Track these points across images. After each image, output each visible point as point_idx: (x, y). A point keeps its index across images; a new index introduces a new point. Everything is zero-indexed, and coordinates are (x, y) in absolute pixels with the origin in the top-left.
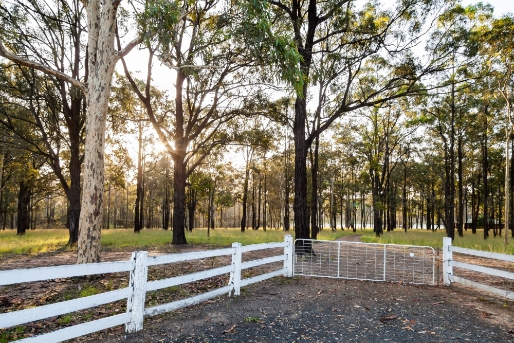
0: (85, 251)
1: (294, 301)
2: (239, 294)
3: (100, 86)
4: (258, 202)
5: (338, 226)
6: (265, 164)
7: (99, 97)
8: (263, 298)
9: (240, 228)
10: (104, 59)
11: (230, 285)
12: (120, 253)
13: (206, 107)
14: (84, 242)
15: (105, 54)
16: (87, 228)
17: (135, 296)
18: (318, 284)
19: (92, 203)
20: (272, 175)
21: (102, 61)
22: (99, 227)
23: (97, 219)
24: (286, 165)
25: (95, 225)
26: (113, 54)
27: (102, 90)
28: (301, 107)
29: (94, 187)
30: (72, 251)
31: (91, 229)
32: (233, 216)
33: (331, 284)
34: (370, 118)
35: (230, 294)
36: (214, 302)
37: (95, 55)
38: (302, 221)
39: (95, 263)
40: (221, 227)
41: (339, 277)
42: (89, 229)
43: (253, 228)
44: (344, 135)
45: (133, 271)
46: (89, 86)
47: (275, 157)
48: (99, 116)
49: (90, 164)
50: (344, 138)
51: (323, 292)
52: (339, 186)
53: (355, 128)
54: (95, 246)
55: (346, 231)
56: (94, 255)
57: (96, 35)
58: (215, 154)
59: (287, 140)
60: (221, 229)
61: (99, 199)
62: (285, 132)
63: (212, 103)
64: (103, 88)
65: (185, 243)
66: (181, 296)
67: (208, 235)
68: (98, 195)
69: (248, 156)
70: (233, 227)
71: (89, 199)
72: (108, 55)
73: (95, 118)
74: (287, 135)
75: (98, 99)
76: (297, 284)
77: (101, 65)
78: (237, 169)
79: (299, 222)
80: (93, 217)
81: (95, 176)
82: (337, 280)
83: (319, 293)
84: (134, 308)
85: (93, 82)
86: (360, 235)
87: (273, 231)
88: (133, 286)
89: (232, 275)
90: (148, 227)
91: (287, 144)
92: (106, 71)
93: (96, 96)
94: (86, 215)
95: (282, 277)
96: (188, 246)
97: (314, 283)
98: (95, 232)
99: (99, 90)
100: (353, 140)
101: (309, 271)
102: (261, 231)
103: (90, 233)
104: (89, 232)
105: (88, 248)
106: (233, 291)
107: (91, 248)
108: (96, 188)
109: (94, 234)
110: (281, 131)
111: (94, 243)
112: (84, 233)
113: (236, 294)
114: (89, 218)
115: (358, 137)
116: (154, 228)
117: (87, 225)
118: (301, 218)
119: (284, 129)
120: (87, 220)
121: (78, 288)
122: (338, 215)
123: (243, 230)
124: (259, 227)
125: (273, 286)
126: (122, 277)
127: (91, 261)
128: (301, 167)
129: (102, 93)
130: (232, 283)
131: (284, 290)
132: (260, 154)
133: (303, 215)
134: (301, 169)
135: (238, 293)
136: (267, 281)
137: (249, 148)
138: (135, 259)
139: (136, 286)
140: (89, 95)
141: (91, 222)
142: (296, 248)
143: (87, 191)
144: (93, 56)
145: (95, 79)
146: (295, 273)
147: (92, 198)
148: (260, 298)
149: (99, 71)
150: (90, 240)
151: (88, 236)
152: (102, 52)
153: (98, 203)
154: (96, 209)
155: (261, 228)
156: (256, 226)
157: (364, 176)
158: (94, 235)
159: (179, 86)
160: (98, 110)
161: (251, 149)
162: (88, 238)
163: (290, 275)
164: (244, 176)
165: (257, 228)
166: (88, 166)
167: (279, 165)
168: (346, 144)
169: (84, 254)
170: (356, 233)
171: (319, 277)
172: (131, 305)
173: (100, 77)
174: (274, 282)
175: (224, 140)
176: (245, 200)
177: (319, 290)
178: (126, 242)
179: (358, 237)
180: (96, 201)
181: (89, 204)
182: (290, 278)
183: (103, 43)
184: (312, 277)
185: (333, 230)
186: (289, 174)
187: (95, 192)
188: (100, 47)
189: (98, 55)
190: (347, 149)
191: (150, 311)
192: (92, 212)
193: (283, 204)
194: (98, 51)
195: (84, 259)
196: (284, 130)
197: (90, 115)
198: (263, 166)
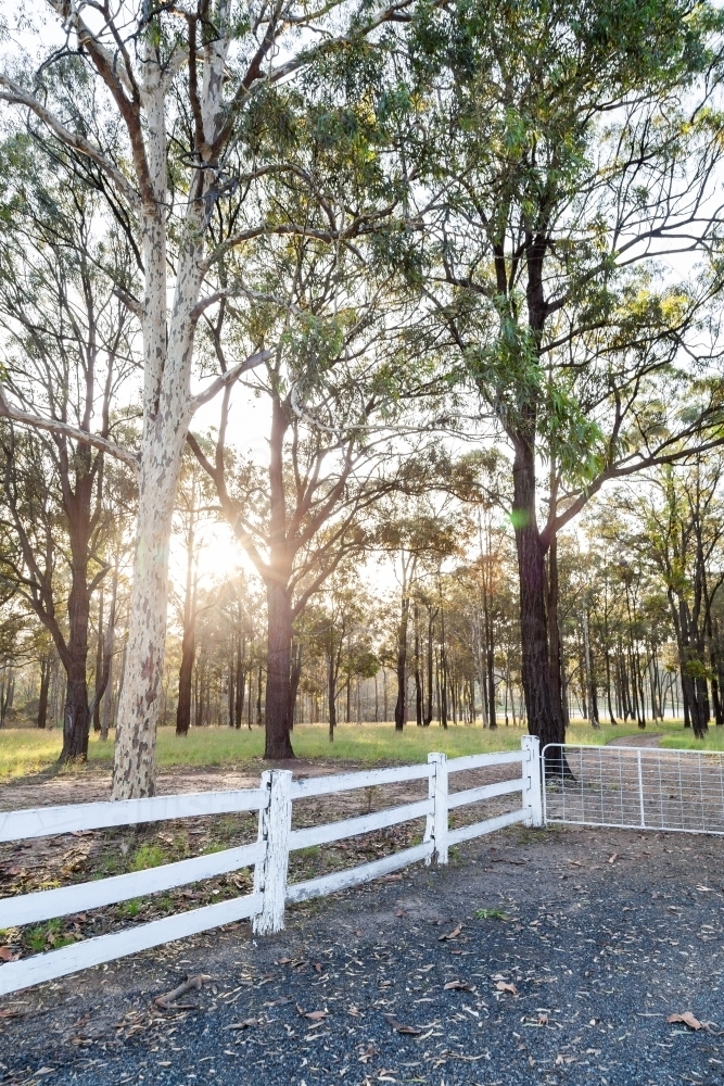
0: (127, 774)
1: (565, 878)
2: (446, 861)
3: (164, 457)
4: (426, 664)
5: (604, 716)
6: (439, 586)
7: (163, 476)
8: (495, 870)
9: (394, 724)
10: (173, 409)
11: (428, 842)
12: (165, 778)
13: (326, 480)
14: (127, 755)
15: (175, 401)
16: (132, 725)
17: (272, 861)
18: (603, 841)
19: (144, 677)
20: (456, 608)
21: (169, 414)
22: (154, 724)
23: (151, 708)
24: (485, 587)
25: (147, 721)
26: (188, 399)
27: (168, 465)
28: (525, 472)
29: (148, 645)
30: (72, 774)
31: (141, 728)
32: (373, 696)
33: (631, 842)
34: (658, 482)
35: (428, 863)
36: (400, 877)
37: (157, 404)
38: (543, 706)
39: (146, 799)
40: (348, 720)
41: (645, 827)
42: (136, 728)
43: (419, 723)
44: (605, 521)
45: (267, 809)
46: (143, 458)
47: (461, 571)
48: (160, 510)
49: (143, 601)
50: (604, 526)
51: (618, 858)
52: (600, 628)
53: (628, 506)
54: (146, 763)
55: (621, 726)
56: (143, 780)
57: (157, 369)
58: (342, 571)
59: (484, 534)
60: (350, 725)
61: (156, 668)
62: (479, 519)
63: (340, 470)
64: (170, 460)
65: (290, 757)
66: (329, 865)
67: (332, 739)
68: (155, 661)
69: (405, 570)
70: (372, 721)
71: (139, 668)
72: (180, 402)
73: (153, 515)
74: (483, 526)
75: (160, 481)
76: (558, 841)
77: (167, 420)
78: (379, 597)
79: (537, 709)
80: (145, 703)
81: (151, 624)
82: (641, 832)
83: (611, 860)
84: (270, 886)
85: (152, 451)
86: (657, 735)
87: (460, 728)
88: (266, 839)
89: (430, 821)
90: (199, 723)
91: (484, 543)
92: (176, 430)
93: (156, 475)
94: (132, 701)
95: (520, 825)
96: (297, 763)
97: (593, 839)
98: (147, 734)
99: (162, 465)
100: (623, 530)
101: (575, 815)
102: (434, 728)
103: (139, 737)
104: (136, 734)
105: (134, 766)
106: (435, 855)
107: (138, 767)
108: (151, 648)
109: (146, 738)
110: (471, 516)
111: (145, 757)
112: (127, 736)
113: (440, 861)
114: (138, 705)
115: (635, 525)
116: (211, 726)
117: (133, 719)
118: (539, 699)
119: (477, 512)
120: (133, 710)
121: (121, 847)
122: (600, 691)
123: (400, 726)
124: (430, 719)
125: (507, 845)
126: (195, 827)
127: (139, 793)
128: (534, 592)
129: (167, 469)
130: (433, 837)
131: (536, 853)
132: (429, 566)
133: (543, 693)
134: (532, 597)
135: (443, 859)
136: (492, 835)
137: (407, 554)
138: (269, 785)
139: (273, 840)
140: (144, 475)
141: (141, 713)
142: (547, 763)
143: (135, 653)
144: (153, 405)
145: (156, 444)
146: (549, 817)
147: (144, 666)
148: (490, 870)
149: (163, 432)
150: (137, 750)
151: (135, 742)
152: (169, 398)
153: (154, 675)
154: (150, 689)
155: (435, 723)
156: (424, 718)
157: (654, 606)
158: (144, 741)
159: (276, 443)
160: (160, 500)
161: (411, 556)
162: (134, 747)
163: (537, 822)
164: (400, 612)
165: (427, 722)
166: (138, 606)
167: (470, 587)
168: (611, 539)
169: (126, 779)
170: (646, 730)
171: (600, 827)
172: (262, 878)
173: (164, 441)
174: (508, 837)
175: (362, 541)
176: (402, 659)
177: (611, 855)
178: (171, 755)
179: (653, 740)
180: (151, 672)
181: (139, 679)
182: (538, 829)
183: (172, 381)
184: (585, 827)
185: (593, 724)
186: (491, 606)
187: (149, 655)
188: (166, 388)
189: (162, 403)
190: (611, 549)
191: (294, 891)
192: (144, 695)
193: (480, 667)
194: (161, 396)
195: (126, 788)
196: (477, 516)
197: (145, 509)
198: (435, 590)
